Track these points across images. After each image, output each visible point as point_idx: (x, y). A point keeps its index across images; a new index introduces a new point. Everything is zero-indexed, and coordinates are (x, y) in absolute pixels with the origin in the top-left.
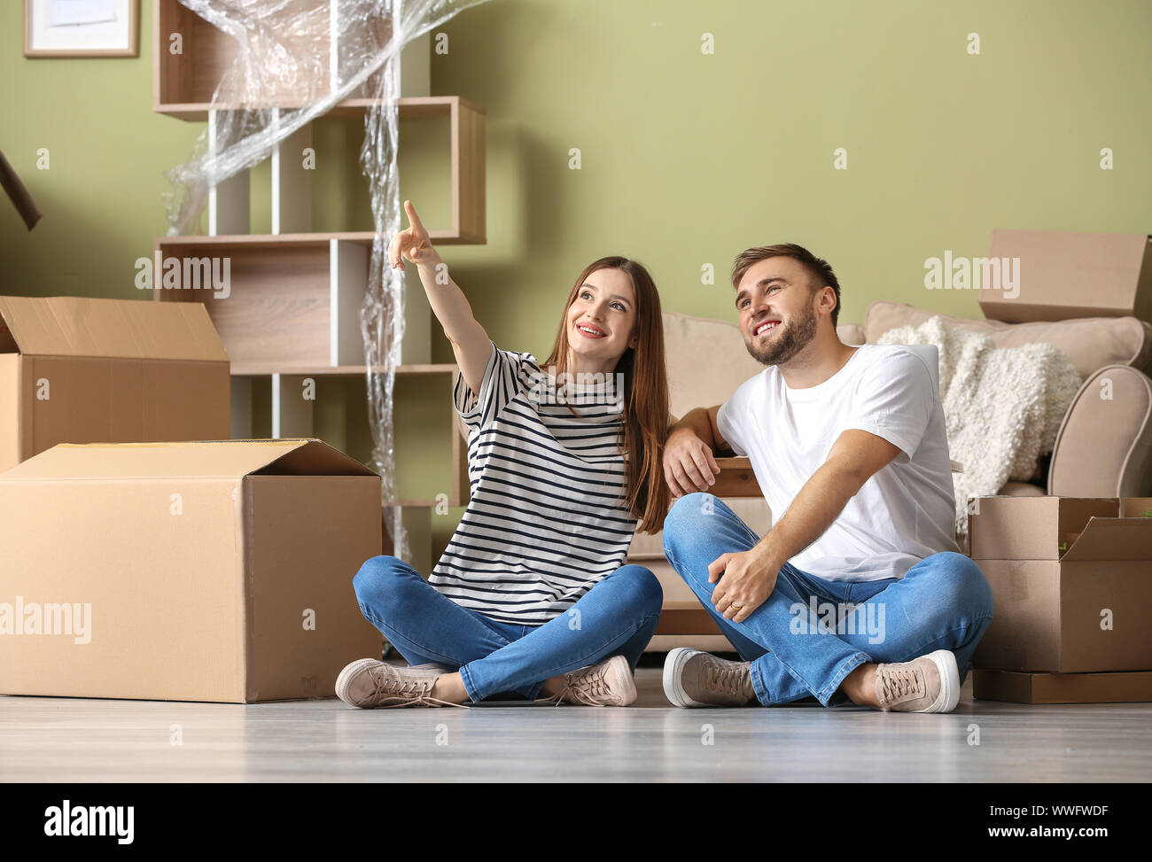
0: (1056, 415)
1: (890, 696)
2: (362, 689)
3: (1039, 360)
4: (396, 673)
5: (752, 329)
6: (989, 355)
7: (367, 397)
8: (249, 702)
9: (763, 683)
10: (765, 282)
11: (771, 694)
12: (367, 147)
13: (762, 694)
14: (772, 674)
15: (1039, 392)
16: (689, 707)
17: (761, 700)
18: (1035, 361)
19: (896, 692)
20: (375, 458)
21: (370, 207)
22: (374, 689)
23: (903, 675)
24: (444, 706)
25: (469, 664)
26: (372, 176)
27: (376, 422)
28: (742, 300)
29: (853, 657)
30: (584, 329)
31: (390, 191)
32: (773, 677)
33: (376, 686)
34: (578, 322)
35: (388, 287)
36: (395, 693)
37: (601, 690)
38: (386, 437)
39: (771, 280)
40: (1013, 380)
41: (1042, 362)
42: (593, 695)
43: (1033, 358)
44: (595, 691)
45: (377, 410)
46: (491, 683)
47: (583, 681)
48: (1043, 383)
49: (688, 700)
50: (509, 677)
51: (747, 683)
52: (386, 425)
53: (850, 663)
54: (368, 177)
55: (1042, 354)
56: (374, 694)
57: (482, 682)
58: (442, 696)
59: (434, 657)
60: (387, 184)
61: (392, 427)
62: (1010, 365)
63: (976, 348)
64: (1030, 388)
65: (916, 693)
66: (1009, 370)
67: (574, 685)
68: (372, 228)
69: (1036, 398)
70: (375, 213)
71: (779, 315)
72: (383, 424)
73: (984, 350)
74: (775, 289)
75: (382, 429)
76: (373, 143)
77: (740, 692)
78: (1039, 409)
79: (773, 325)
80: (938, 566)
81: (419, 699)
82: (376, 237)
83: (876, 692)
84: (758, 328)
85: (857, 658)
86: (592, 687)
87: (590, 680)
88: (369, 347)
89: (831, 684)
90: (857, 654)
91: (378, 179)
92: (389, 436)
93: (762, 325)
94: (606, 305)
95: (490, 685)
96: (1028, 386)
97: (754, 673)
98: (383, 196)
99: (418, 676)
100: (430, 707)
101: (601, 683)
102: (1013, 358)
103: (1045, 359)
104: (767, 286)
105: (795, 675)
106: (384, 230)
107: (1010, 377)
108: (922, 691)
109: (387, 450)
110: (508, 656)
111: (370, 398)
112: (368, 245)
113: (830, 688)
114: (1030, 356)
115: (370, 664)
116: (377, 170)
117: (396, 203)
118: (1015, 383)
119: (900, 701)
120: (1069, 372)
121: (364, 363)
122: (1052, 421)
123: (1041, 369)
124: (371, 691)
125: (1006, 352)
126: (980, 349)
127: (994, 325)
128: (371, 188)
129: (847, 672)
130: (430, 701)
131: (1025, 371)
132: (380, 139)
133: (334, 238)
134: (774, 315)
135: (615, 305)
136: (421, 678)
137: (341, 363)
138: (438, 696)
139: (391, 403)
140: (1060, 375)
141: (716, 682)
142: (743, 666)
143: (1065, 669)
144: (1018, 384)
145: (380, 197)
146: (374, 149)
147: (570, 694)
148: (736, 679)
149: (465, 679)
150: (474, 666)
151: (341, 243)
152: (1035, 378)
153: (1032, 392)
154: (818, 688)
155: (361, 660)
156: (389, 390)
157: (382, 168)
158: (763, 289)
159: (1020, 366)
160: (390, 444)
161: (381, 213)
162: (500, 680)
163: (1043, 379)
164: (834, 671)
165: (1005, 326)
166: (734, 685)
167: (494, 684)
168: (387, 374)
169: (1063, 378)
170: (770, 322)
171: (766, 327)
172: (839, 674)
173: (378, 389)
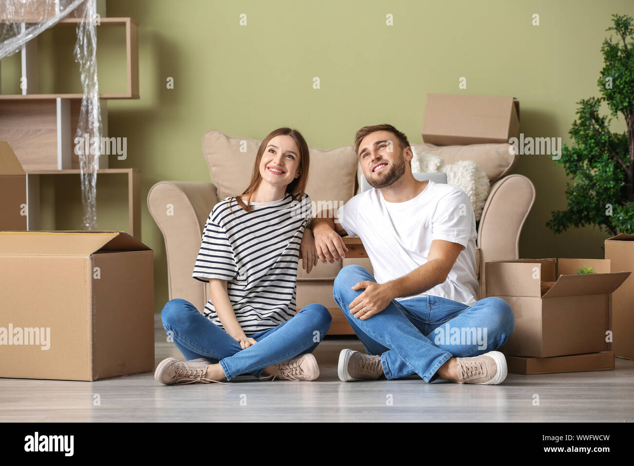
0: (479, 201)
1: (466, 376)
2: (169, 375)
3: (470, 171)
4: (186, 365)
5: (372, 168)
6: (443, 168)
7: (81, 187)
8: (94, 381)
9: (389, 368)
10: (378, 143)
11: (393, 373)
12: (77, 46)
13: (388, 373)
14: (393, 363)
15: (472, 189)
16: (348, 381)
17: (387, 377)
18: (468, 172)
19: (470, 374)
20: (85, 222)
21: (80, 80)
22: (175, 374)
23: (474, 365)
24: (211, 382)
25: (225, 359)
26: (81, 62)
27: (86, 201)
28: (364, 153)
29: (443, 357)
30: (273, 170)
31: (92, 71)
32: (394, 364)
33: (176, 373)
34: (268, 165)
35: (92, 126)
36: (186, 376)
37: (298, 372)
38: (92, 210)
39: (381, 142)
40: (458, 182)
41: (472, 172)
42: (292, 375)
43: (467, 170)
44: (294, 373)
45: (86, 195)
46: (239, 370)
47: (287, 367)
48: (473, 184)
49: (349, 378)
50: (249, 366)
51: (379, 367)
52: (92, 203)
53: (442, 359)
54: (79, 63)
55: (471, 168)
56: (174, 377)
57: (234, 369)
58: (211, 377)
59: (205, 354)
60: (90, 67)
61: (95, 204)
62: (455, 173)
63: (436, 165)
64: (467, 187)
65: (481, 374)
66: (455, 177)
67: (282, 369)
68: (82, 92)
69: (471, 192)
70: (83, 83)
71: (387, 161)
72: (90, 202)
73: (440, 165)
74: (383, 147)
75: (89, 205)
76: (81, 43)
77: (375, 373)
78: (473, 199)
79: (384, 165)
80: (490, 306)
81: (199, 379)
82: (84, 97)
83: (458, 373)
84: (375, 168)
85: (445, 357)
86: (293, 371)
87: (291, 367)
88: (81, 159)
89: (431, 371)
90: (445, 355)
91: (84, 64)
92: (94, 209)
93: (378, 166)
94: (284, 156)
95: (238, 371)
96: (466, 186)
97: (384, 362)
98: (88, 74)
99: (198, 366)
100: (204, 383)
101: (298, 369)
102: (456, 169)
103: (473, 170)
104: (379, 145)
105: (408, 364)
106: (89, 93)
107: (456, 180)
108: (485, 373)
109: (92, 217)
110: (247, 355)
111: (83, 188)
112: (79, 101)
113: (431, 373)
114: (465, 169)
115: (173, 361)
116: (84, 59)
117: (96, 78)
118: (459, 184)
119: (471, 378)
120: (483, 177)
121: (79, 168)
122: (478, 204)
123: (472, 176)
124: (173, 376)
125: (451, 167)
126: (438, 165)
127: (430, 147)
128: (81, 70)
129: (440, 365)
130: (205, 380)
131: (463, 177)
132: (85, 41)
133: (59, 97)
134: (384, 160)
135: (289, 156)
136: (199, 368)
137: (63, 168)
138: (208, 377)
139: (95, 191)
140: (479, 178)
141: (363, 367)
142: (377, 358)
143: (544, 355)
144: (461, 184)
145: (86, 75)
146: (81, 47)
147: (279, 374)
148: (373, 365)
149: (224, 368)
150: (227, 360)
151: (63, 100)
152: (469, 181)
153: (468, 189)
154: (423, 373)
155: (167, 359)
156: (94, 183)
157: (87, 58)
158: (376, 147)
159: (461, 175)
160: (94, 214)
161: (87, 83)
162: (244, 368)
163: (473, 182)
164: (433, 365)
165: (436, 147)
166: (372, 369)
167: (240, 370)
168: (93, 174)
169: (481, 180)
170: (382, 164)
171: (380, 167)
172: (436, 366)
173: (87, 183)
